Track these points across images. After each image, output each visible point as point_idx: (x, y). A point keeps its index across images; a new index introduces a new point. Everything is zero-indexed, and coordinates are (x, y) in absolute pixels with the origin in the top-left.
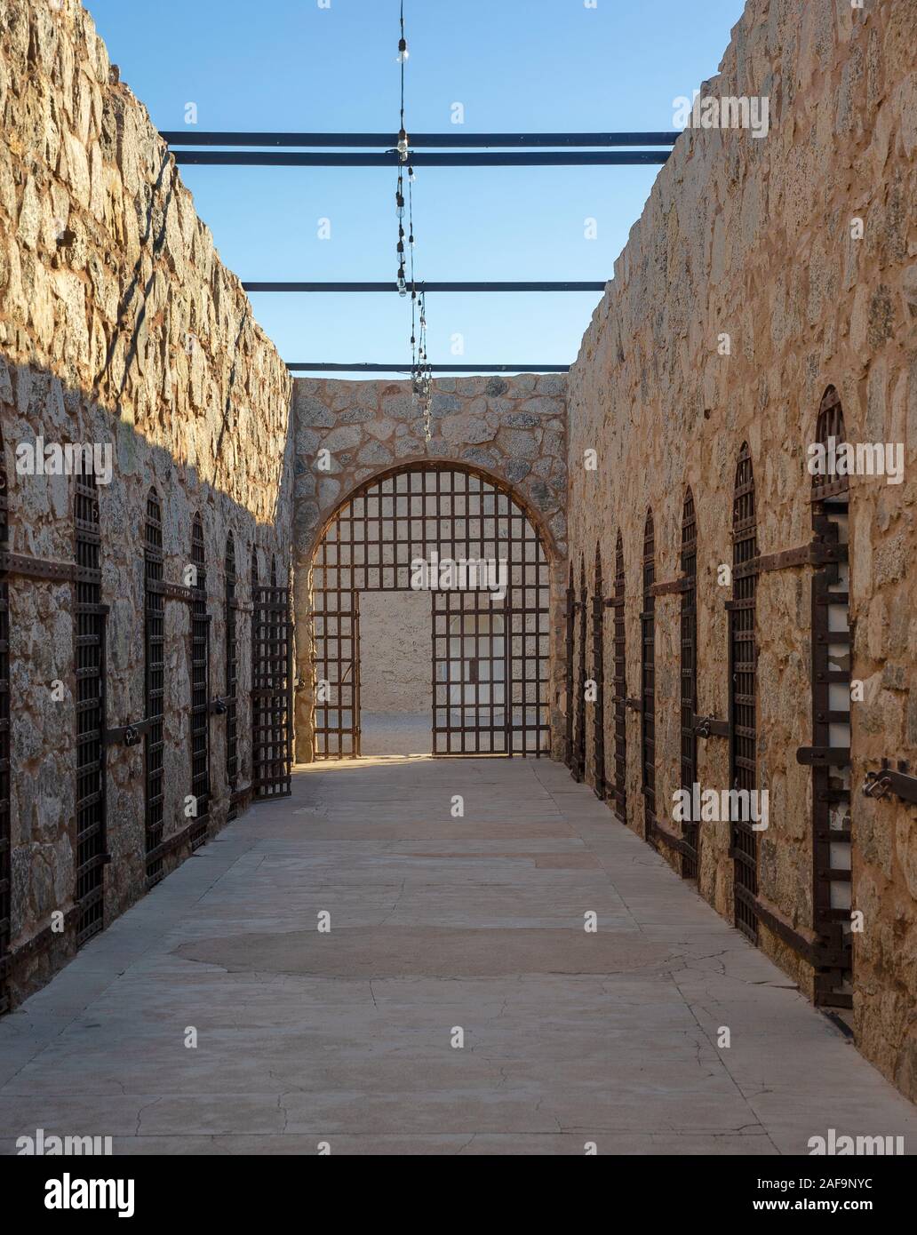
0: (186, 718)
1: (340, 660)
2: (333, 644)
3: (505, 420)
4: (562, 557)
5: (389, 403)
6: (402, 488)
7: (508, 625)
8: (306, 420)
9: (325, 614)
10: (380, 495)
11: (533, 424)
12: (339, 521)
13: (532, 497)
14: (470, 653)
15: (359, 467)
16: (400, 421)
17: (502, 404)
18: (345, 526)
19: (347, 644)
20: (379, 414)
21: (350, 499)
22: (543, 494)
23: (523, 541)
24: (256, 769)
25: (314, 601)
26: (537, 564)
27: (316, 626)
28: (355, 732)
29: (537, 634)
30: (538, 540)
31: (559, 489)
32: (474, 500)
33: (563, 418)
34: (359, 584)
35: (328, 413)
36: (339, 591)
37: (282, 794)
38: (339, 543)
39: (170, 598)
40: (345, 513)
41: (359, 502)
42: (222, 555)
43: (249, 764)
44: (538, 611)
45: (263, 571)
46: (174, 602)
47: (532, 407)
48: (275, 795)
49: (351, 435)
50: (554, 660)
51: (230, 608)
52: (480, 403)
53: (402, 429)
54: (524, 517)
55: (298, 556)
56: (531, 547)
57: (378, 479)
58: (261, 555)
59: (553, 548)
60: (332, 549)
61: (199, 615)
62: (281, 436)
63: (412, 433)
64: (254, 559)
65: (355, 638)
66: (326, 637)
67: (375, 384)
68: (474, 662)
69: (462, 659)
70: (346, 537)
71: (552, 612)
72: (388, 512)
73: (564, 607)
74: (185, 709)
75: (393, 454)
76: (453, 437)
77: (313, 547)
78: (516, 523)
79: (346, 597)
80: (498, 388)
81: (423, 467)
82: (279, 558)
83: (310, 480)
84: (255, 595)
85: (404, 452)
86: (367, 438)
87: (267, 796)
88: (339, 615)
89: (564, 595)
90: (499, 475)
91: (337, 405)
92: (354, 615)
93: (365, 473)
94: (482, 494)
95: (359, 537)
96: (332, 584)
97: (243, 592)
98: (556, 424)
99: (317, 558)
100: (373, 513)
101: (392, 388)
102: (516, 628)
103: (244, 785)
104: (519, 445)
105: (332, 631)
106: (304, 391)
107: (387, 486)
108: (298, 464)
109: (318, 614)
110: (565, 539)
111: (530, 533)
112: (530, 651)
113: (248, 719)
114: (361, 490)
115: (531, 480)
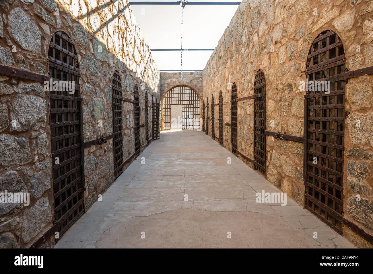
0: (133, 129)
1: (168, 115)
2: (167, 113)
3: (193, 78)
4: (202, 99)
5: (176, 76)
6: (177, 89)
7: (193, 110)
8: (162, 79)
9: (165, 108)
10: (174, 90)
11: (197, 79)
12: (167, 94)
13: (197, 90)
14: (188, 114)
15: (170, 86)
16: (177, 78)
17: (192, 76)
18: (168, 95)
19: (169, 113)
20: (174, 77)
21: (169, 91)
22: (199, 89)
23: (196, 97)
24: (153, 135)
25: (164, 106)
26: (198, 100)
27: (164, 110)
28: (170, 126)
29: (198, 111)
30: (198, 97)
31: (201, 89)
32: (188, 91)
33: (202, 78)
34: (171, 104)
35: (166, 77)
36: (168, 105)
37: (158, 139)
38: (167, 97)
39: (125, 101)
40: (168, 93)
41: (170, 91)
42: (144, 95)
43: (152, 134)
44: (198, 108)
45: (155, 100)
46: (127, 102)
47: (197, 76)
48: (157, 139)
49: (169, 81)
50: (201, 115)
51: (147, 106)
52: (189, 76)
53: (177, 80)
54: (196, 93)
55: (161, 100)
56: (197, 98)
57: (173, 88)
58: (154, 98)
59: (200, 98)
60: (166, 99)
61: (137, 106)
62: (158, 80)
63: (179, 80)
64: (153, 98)
65: (170, 112)
66: (166, 112)
67: (173, 73)
68: (188, 115)
69: (186, 115)
70: (168, 96)
71: (200, 108)
72: (175, 93)
73: (202, 107)
74: (132, 127)
75: (176, 83)
76: (185, 81)
77: (164, 98)
78: (194, 94)
79: (169, 106)
80: (192, 73)
81: (180, 86)
82: (158, 99)
83: (163, 88)
84: (153, 104)
85: (177, 84)
86: (172, 81)
87: (155, 139)
88: (168, 108)
89: (202, 105)
90: (192, 87)
91: (167, 76)
92: (170, 108)
93: (172, 87)
94: (189, 90)
95: (171, 96)
96: (167, 104)
97: (150, 104)
98: (201, 79)
99: (164, 100)
100: (173, 93)
101: (176, 74)
102: (195, 110)
103: (150, 138)
104: (195, 82)
105: (167, 111)
106: (162, 74)
107: (175, 89)
108: (161, 85)
109: (164, 108)
110: (202, 96)
111: (196, 96)
112: (197, 114)
113: (151, 126)
114: (171, 89)
115: (197, 87)
